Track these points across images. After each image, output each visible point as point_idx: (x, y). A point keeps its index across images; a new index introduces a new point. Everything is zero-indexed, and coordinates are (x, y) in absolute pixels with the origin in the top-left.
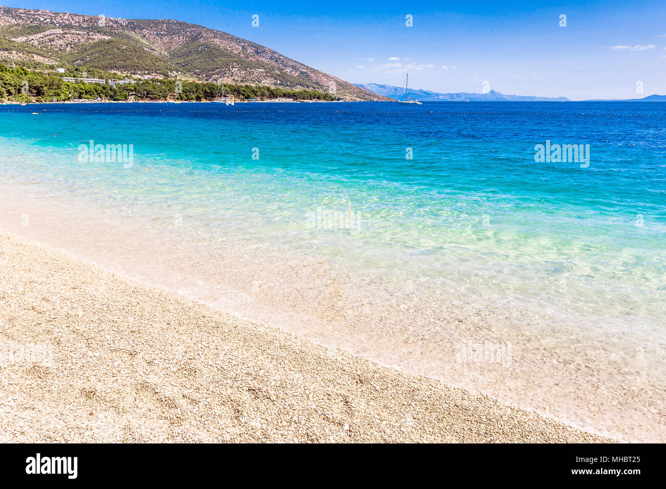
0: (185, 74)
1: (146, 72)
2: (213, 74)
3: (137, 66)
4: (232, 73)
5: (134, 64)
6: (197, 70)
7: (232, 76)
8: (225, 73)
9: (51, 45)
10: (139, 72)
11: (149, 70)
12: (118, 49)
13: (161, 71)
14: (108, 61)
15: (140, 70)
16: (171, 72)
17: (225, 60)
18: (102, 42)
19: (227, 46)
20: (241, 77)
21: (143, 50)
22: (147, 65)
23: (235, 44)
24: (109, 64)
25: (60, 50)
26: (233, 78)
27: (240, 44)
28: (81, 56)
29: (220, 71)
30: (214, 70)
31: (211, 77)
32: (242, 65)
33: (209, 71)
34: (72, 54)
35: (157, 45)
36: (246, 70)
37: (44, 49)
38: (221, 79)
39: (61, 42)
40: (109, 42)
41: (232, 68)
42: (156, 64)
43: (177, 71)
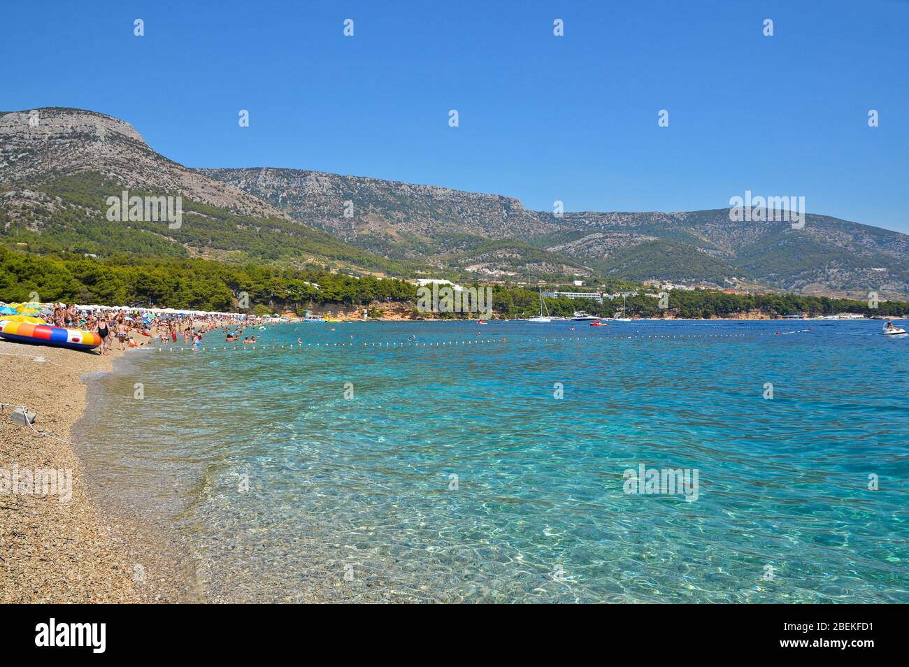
0: (752, 280)
1: (693, 280)
2: (796, 279)
3: (682, 273)
4: (828, 276)
5: (679, 270)
6: (773, 274)
7: (827, 280)
8: (816, 277)
9: (589, 252)
10: (684, 281)
11: (697, 277)
12: (662, 252)
13: (714, 278)
14: (647, 269)
15: (685, 277)
16: (729, 279)
17: (818, 258)
18: (646, 245)
19: (827, 237)
20: (843, 281)
21: (695, 251)
22: (696, 271)
23: (842, 233)
24: (647, 271)
25: (597, 258)
26: (828, 283)
27: (852, 231)
28: (618, 264)
29: (808, 274)
30: (799, 273)
31: (792, 283)
32: (846, 263)
33: (791, 275)
34: (608, 262)
35: (721, 242)
36: (853, 270)
37: (580, 257)
38: (808, 286)
39: (599, 248)
40: (655, 243)
41: (828, 268)
42: (709, 268)
43: (739, 277)
